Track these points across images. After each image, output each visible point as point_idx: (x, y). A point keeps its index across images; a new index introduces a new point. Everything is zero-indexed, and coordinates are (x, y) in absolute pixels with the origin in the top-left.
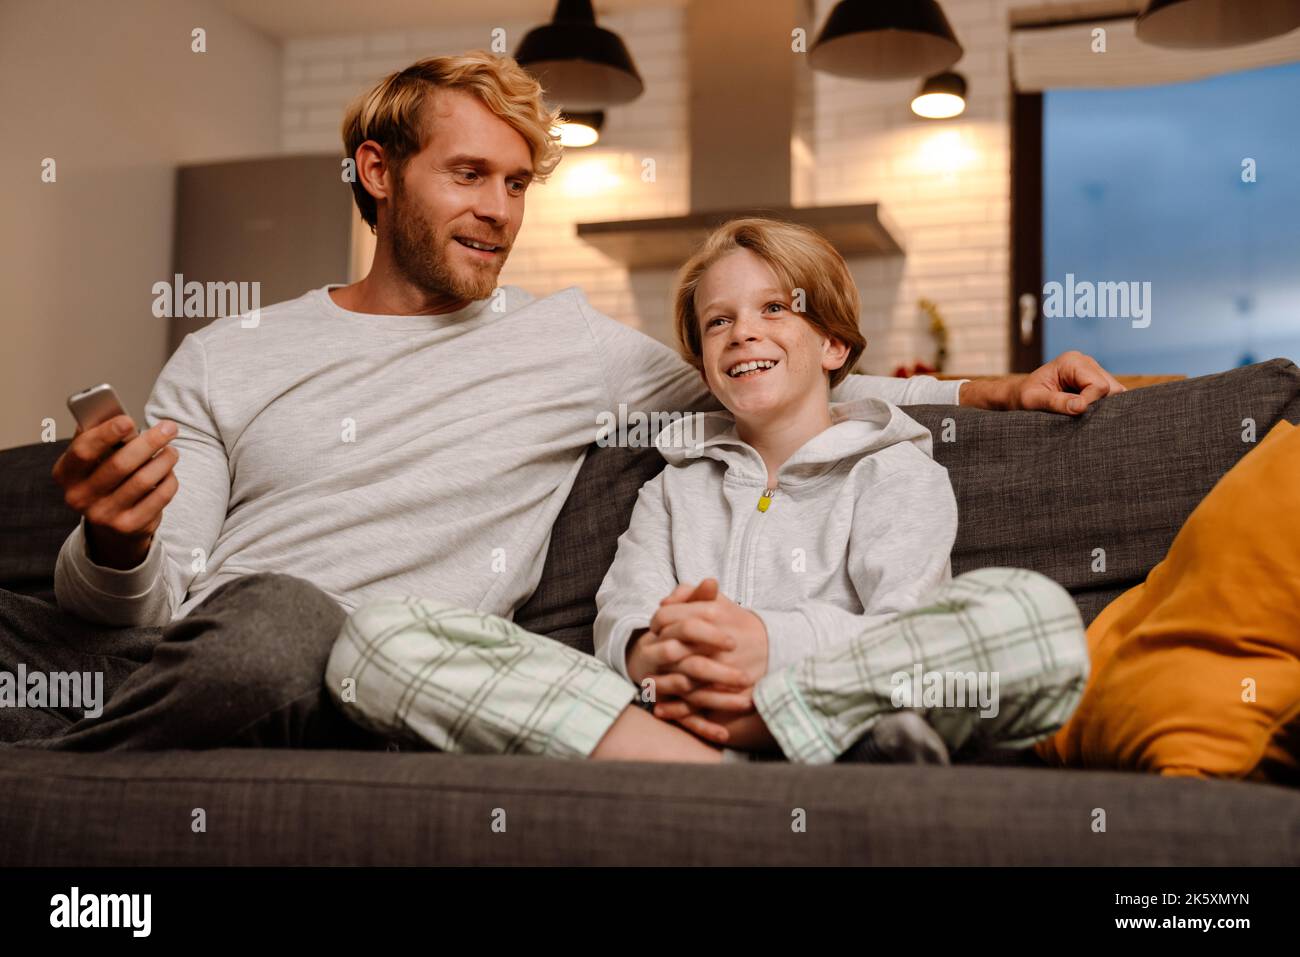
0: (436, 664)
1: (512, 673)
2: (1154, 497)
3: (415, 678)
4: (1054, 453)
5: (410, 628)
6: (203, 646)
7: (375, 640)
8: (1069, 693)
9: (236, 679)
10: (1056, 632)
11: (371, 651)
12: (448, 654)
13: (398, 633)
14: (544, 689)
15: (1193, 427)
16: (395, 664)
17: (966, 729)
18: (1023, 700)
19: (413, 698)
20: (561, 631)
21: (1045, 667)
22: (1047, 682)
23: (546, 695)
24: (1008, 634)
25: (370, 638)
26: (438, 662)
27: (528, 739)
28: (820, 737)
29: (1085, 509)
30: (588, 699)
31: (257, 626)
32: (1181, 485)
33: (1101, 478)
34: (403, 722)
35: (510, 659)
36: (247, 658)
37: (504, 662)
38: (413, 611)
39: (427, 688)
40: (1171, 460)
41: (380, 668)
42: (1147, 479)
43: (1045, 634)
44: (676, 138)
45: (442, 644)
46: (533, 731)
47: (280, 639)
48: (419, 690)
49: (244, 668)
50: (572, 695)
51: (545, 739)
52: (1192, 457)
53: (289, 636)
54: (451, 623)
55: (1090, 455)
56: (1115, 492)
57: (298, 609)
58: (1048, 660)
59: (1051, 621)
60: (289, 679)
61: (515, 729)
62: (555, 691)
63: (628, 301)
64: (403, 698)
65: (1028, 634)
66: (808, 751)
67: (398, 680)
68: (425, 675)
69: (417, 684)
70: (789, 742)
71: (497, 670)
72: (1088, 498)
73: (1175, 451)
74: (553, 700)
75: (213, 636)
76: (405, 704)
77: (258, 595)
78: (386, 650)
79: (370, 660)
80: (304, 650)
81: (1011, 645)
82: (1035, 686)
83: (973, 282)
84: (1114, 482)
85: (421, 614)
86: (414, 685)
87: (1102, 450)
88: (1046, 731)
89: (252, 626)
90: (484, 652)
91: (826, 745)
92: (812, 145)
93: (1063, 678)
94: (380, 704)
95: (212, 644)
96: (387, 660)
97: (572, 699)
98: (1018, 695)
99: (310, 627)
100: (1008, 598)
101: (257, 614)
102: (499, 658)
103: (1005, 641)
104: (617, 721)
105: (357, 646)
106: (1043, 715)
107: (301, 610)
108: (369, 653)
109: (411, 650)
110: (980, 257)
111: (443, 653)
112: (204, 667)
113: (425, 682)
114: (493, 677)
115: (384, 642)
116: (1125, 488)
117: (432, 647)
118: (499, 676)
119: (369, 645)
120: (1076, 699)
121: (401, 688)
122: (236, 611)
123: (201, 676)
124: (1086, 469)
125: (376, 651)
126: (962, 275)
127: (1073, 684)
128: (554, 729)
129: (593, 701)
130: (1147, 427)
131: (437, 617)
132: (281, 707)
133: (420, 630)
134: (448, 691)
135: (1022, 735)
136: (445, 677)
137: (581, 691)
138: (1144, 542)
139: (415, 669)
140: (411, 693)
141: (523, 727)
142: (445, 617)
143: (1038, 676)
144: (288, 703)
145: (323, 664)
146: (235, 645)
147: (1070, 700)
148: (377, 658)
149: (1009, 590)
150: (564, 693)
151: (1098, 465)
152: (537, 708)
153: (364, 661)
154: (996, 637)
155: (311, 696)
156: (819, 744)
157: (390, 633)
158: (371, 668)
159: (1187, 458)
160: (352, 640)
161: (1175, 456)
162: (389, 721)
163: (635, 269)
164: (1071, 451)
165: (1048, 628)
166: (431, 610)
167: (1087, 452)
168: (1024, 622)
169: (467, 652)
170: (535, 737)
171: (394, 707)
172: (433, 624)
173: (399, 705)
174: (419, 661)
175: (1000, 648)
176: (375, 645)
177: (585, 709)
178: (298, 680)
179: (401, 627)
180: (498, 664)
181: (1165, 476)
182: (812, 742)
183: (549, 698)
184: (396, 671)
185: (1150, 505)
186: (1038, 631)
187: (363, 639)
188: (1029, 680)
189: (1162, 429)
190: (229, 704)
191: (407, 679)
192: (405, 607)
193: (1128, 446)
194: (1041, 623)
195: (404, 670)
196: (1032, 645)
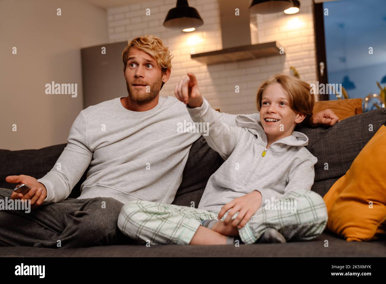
0: (145, 222)
1: (167, 221)
2: (349, 152)
3: (141, 225)
4: (320, 140)
5: (138, 211)
6: (84, 220)
7: (129, 215)
8: (322, 225)
9: (93, 229)
10: (318, 209)
11: (128, 218)
12: (149, 218)
13: (135, 213)
14: (176, 225)
15: (360, 131)
16: (135, 222)
17: (293, 233)
18: (308, 227)
19: (141, 231)
20: (186, 194)
21: (314, 218)
22: (315, 222)
23: (177, 227)
24: (304, 209)
25: (128, 215)
26: (146, 221)
27: (172, 240)
28: (252, 236)
29: (331, 156)
30: (188, 227)
31: (97, 214)
32: (357, 148)
33: (334, 147)
34: (139, 237)
35: (166, 218)
36: (95, 223)
37: (164, 218)
38: (139, 206)
39: (144, 228)
40: (354, 141)
41: (131, 223)
42: (347, 147)
43: (315, 209)
44: (217, 26)
45: (147, 215)
46: (173, 238)
47: (104, 217)
48: (142, 229)
49: (94, 226)
50: (183, 226)
51: (177, 240)
52: (360, 140)
53: (106, 216)
54: (149, 209)
55: (331, 141)
56: (338, 151)
57: (108, 207)
58: (316, 217)
59: (317, 206)
60: (107, 228)
61: (168, 237)
62: (179, 225)
63: (208, 74)
64: (138, 231)
65: (310, 209)
66: (248, 240)
67: (136, 226)
68: (143, 225)
69: (141, 227)
70: (243, 237)
71: (163, 221)
72: (331, 153)
73: (355, 138)
74: (178, 228)
75: (86, 217)
76: (138, 232)
77: (97, 205)
78: (133, 218)
79: (128, 221)
80: (110, 219)
81: (305, 212)
82: (312, 224)
83: (306, 60)
84: (338, 148)
85: (141, 207)
86: (140, 227)
87: (334, 139)
88: (316, 235)
89: (96, 214)
90: (159, 216)
91: (253, 239)
92: (256, 25)
93: (320, 221)
94: (132, 233)
95: (86, 219)
96: (133, 221)
97: (183, 227)
98: (307, 226)
99: (112, 212)
100: (304, 199)
101: (97, 211)
102: (163, 218)
103: (303, 211)
104: (196, 232)
105: (125, 217)
106: (315, 231)
107: (109, 208)
108: (128, 219)
109: (139, 218)
110: (307, 53)
111: (147, 218)
112: (84, 226)
113: (143, 226)
114: (162, 223)
115: (132, 216)
116: (341, 150)
117: (145, 216)
118: (163, 223)
119: (128, 217)
120: (324, 227)
121: (137, 229)
122: (91, 210)
123: (84, 228)
124: (330, 145)
125: (130, 218)
126: (302, 59)
127: (323, 223)
128: (179, 237)
129: (189, 228)
130: (346, 132)
131: (146, 208)
132: (105, 235)
133: (141, 212)
134: (150, 229)
135: (309, 236)
136: (148, 225)
137: (186, 225)
138: (347, 165)
139: (140, 223)
140: (140, 230)
141: (170, 237)
142: (148, 208)
143: (313, 221)
144: (107, 234)
145: (116, 222)
146: (92, 220)
147: (322, 227)
148: (130, 220)
149: (305, 197)
150: (181, 226)
151: (333, 143)
152: (174, 231)
153: (127, 221)
154: (301, 210)
155: (113, 231)
156: (251, 238)
157: (133, 213)
158: (128, 223)
159: (359, 140)
160: (123, 215)
161: (355, 140)
162: (135, 237)
163: (209, 65)
164: (325, 139)
165: (316, 207)
166: (144, 205)
167: (330, 140)
168: (309, 206)
169: (154, 217)
170: (174, 239)
171: (136, 233)
172: (145, 210)
173: (137, 233)
174: (141, 221)
175: (302, 213)
176: (129, 217)
177: (187, 230)
178: (109, 227)
179: (136, 211)
180: (163, 219)
181: (352, 146)
182: (250, 238)
183: (177, 228)
184: (135, 224)
185: (349, 154)
186: (313, 208)
187: (126, 215)
188: (310, 222)
189: (351, 132)
190: (92, 235)
191: (139, 226)
192: (137, 205)
193: (341, 137)
194: (314, 206)
195: (137, 224)
196: (311, 212)
